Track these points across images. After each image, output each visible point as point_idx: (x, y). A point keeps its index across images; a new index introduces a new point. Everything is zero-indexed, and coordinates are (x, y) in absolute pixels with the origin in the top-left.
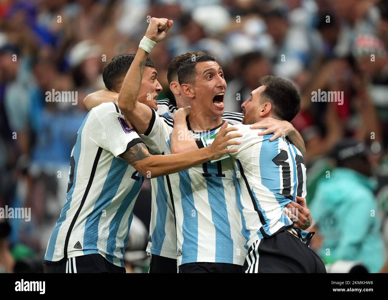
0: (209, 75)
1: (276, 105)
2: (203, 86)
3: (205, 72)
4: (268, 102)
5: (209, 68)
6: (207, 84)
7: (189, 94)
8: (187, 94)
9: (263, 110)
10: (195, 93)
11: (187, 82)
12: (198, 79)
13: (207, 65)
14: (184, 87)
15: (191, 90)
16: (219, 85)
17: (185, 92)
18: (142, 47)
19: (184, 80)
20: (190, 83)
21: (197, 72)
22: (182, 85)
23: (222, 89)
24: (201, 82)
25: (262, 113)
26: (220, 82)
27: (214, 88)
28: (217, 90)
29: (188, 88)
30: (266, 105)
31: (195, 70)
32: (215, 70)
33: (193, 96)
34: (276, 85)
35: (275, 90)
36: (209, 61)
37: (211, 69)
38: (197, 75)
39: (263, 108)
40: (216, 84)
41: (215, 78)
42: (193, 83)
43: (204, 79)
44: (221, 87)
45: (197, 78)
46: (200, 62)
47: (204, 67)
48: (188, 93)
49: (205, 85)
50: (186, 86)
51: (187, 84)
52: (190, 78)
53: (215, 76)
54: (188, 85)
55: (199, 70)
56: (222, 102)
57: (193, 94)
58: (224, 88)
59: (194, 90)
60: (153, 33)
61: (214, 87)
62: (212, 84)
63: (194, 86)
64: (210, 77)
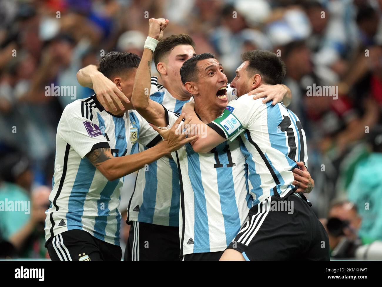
0: (211, 71)
1: (264, 75)
2: (206, 83)
3: (206, 69)
4: (256, 74)
5: (210, 65)
6: (209, 80)
7: (193, 92)
8: (191, 92)
9: (253, 82)
10: (198, 90)
11: (190, 80)
12: (200, 77)
13: (207, 62)
14: (188, 85)
15: (195, 88)
16: (221, 80)
17: (189, 90)
18: (148, 47)
19: (187, 78)
20: (193, 81)
21: (199, 70)
22: (186, 83)
23: (224, 83)
24: (203, 79)
25: (253, 85)
26: (222, 77)
27: (216, 84)
28: (219, 85)
29: (192, 86)
30: (255, 78)
31: (197, 67)
32: (215, 67)
33: (197, 93)
34: (258, 56)
35: (259, 61)
36: (209, 58)
37: (212, 66)
38: (200, 73)
39: (253, 81)
40: (218, 79)
41: (216, 74)
42: (196, 81)
43: (206, 76)
44: (223, 82)
45: (199, 75)
46: (201, 60)
47: (205, 65)
48: (191, 90)
49: (207, 81)
50: (190, 84)
51: (190, 82)
52: (193, 76)
53: (216, 72)
54: (192, 83)
55: (201, 67)
56: (225, 95)
57: (197, 91)
58: (225, 83)
59: (198, 87)
60: (157, 33)
61: (217, 82)
62: (214, 79)
63: (197, 84)
64: (212, 74)
